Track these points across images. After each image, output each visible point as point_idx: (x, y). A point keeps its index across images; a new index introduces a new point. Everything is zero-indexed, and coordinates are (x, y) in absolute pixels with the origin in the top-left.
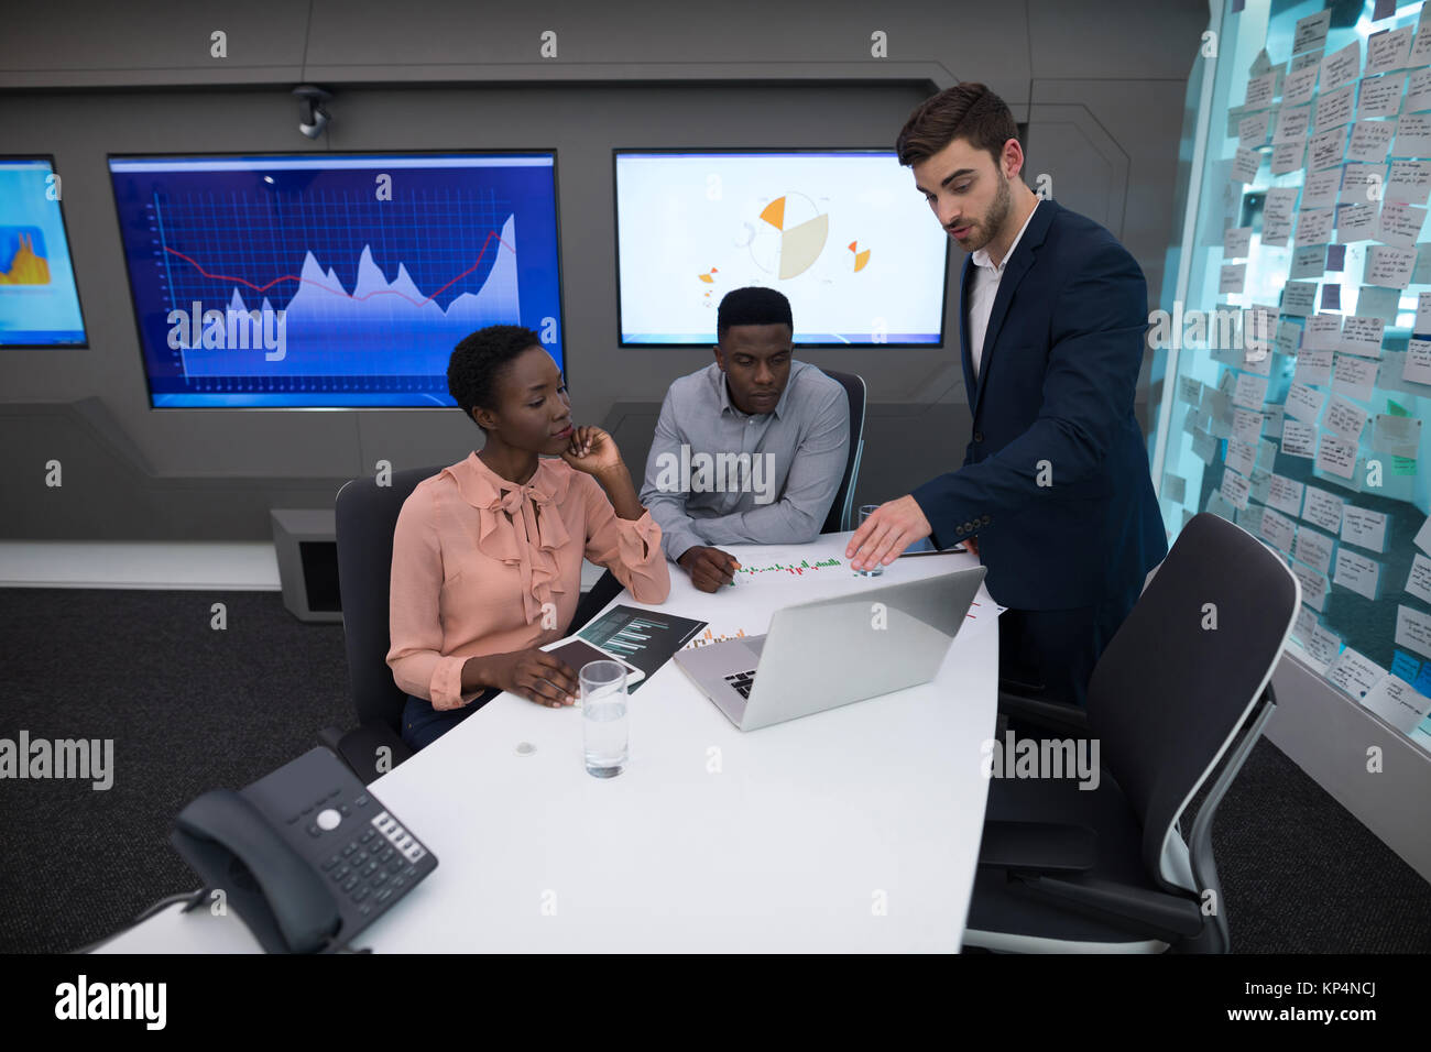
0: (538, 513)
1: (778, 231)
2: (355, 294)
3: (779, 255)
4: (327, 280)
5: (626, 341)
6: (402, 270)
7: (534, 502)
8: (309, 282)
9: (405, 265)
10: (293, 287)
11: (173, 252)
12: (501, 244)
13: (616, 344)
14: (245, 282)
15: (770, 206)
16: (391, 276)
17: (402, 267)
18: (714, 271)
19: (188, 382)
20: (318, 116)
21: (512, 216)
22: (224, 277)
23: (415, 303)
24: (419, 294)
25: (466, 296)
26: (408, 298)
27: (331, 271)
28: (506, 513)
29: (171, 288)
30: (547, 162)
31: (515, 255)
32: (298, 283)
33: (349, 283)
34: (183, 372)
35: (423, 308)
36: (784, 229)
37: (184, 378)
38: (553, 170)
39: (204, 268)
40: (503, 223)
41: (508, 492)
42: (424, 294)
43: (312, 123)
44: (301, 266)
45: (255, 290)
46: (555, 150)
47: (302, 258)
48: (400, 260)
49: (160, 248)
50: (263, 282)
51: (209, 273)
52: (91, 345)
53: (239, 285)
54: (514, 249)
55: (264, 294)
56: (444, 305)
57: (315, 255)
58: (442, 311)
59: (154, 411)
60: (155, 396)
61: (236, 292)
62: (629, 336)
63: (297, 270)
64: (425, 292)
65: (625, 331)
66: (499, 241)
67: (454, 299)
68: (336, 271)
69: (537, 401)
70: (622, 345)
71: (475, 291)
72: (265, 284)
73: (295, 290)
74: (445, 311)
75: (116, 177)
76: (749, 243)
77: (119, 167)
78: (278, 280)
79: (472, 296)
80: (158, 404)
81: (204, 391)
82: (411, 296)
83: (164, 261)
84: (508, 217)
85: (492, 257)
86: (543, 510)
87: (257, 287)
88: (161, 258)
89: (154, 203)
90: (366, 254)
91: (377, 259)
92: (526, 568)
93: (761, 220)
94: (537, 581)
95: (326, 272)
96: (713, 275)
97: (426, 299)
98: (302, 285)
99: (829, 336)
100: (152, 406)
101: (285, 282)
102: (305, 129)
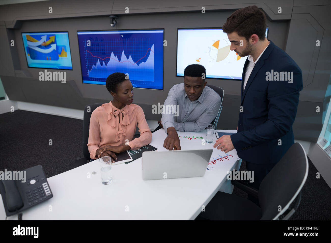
0: (123, 116)
1: (217, 49)
2: (121, 61)
3: (217, 55)
4: (115, 58)
5: (178, 75)
6: (130, 57)
7: (123, 114)
8: (112, 58)
9: (131, 55)
10: (108, 59)
11: (88, 51)
12: (151, 51)
13: (175, 76)
14: (100, 58)
15: (215, 43)
16: (128, 58)
17: (130, 56)
18: (200, 59)
19: (89, 78)
20: (114, 22)
21: (154, 45)
22: (96, 57)
23: (132, 64)
24: (133, 62)
25: (143, 63)
26: (131, 63)
27: (116, 56)
28: (115, 116)
29: (87, 59)
30: (162, 32)
31: (154, 54)
32: (110, 58)
33: (120, 59)
34: (88, 76)
35: (134, 65)
36: (219, 49)
37: (88, 78)
38: (163, 34)
39: (93, 55)
40: (152, 46)
41: (116, 111)
42: (134, 62)
43: (113, 23)
44: (111, 55)
45: (102, 60)
46: (164, 29)
47: (111, 53)
48: (130, 54)
49: (85, 50)
50: (103, 58)
51: (94, 56)
52: (73, 70)
53: (99, 58)
54: (154, 52)
55: (104, 61)
56: (138, 64)
57: (113, 52)
58: (137, 66)
59: (83, 84)
60: (84, 81)
61: (98, 60)
62: (178, 74)
63: (110, 56)
64: (135, 61)
65: (177, 73)
66: (150, 50)
67: (140, 63)
68: (117, 56)
69: (126, 93)
70: (177, 76)
71: (145, 62)
72: (104, 58)
73: (109, 60)
74: (138, 66)
75: (78, 36)
76: (209, 52)
77: (79, 33)
78: (106, 58)
79: (144, 63)
80: (84, 82)
81: (92, 80)
82: (132, 62)
83: (86, 53)
84: (153, 45)
85: (149, 54)
86: (124, 116)
87: (102, 59)
88: (85, 52)
89: (84, 41)
90: (123, 52)
91: (125, 54)
92: (117, 129)
93: (213, 46)
94: (119, 132)
95: (115, 56)
96: (200, 60)
97: (134, 63)
98: (111, 59)
99: (229, 77)
100: (83, 83)
101: (107, 58)
102: (112, 25)
